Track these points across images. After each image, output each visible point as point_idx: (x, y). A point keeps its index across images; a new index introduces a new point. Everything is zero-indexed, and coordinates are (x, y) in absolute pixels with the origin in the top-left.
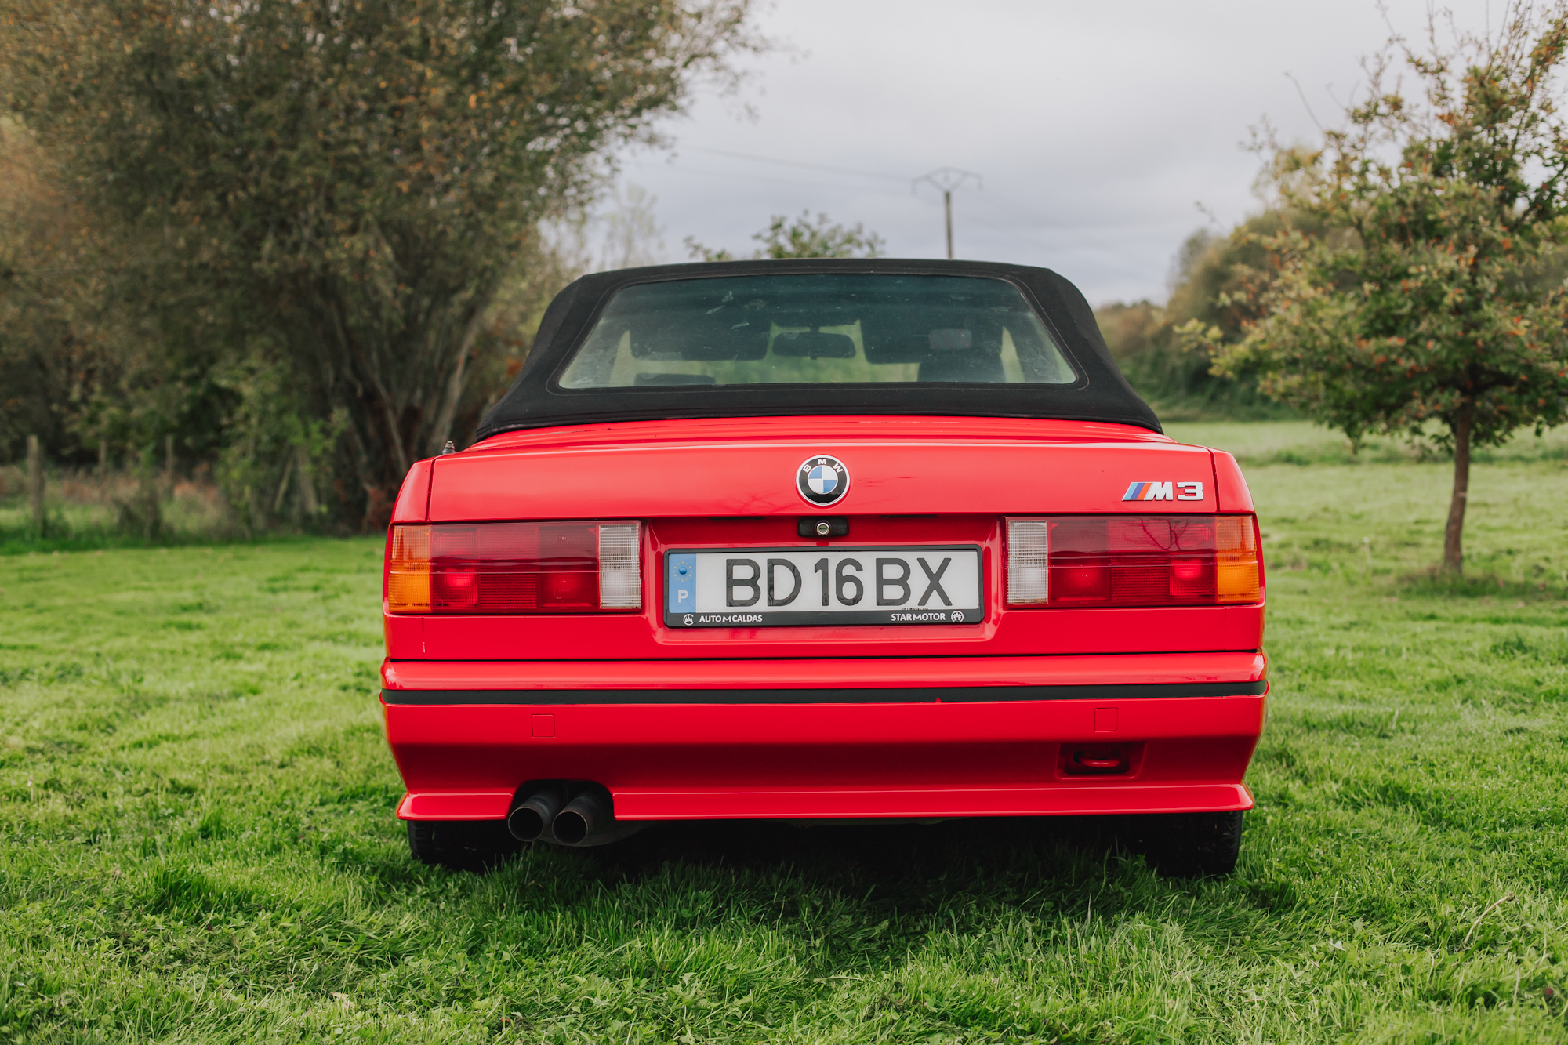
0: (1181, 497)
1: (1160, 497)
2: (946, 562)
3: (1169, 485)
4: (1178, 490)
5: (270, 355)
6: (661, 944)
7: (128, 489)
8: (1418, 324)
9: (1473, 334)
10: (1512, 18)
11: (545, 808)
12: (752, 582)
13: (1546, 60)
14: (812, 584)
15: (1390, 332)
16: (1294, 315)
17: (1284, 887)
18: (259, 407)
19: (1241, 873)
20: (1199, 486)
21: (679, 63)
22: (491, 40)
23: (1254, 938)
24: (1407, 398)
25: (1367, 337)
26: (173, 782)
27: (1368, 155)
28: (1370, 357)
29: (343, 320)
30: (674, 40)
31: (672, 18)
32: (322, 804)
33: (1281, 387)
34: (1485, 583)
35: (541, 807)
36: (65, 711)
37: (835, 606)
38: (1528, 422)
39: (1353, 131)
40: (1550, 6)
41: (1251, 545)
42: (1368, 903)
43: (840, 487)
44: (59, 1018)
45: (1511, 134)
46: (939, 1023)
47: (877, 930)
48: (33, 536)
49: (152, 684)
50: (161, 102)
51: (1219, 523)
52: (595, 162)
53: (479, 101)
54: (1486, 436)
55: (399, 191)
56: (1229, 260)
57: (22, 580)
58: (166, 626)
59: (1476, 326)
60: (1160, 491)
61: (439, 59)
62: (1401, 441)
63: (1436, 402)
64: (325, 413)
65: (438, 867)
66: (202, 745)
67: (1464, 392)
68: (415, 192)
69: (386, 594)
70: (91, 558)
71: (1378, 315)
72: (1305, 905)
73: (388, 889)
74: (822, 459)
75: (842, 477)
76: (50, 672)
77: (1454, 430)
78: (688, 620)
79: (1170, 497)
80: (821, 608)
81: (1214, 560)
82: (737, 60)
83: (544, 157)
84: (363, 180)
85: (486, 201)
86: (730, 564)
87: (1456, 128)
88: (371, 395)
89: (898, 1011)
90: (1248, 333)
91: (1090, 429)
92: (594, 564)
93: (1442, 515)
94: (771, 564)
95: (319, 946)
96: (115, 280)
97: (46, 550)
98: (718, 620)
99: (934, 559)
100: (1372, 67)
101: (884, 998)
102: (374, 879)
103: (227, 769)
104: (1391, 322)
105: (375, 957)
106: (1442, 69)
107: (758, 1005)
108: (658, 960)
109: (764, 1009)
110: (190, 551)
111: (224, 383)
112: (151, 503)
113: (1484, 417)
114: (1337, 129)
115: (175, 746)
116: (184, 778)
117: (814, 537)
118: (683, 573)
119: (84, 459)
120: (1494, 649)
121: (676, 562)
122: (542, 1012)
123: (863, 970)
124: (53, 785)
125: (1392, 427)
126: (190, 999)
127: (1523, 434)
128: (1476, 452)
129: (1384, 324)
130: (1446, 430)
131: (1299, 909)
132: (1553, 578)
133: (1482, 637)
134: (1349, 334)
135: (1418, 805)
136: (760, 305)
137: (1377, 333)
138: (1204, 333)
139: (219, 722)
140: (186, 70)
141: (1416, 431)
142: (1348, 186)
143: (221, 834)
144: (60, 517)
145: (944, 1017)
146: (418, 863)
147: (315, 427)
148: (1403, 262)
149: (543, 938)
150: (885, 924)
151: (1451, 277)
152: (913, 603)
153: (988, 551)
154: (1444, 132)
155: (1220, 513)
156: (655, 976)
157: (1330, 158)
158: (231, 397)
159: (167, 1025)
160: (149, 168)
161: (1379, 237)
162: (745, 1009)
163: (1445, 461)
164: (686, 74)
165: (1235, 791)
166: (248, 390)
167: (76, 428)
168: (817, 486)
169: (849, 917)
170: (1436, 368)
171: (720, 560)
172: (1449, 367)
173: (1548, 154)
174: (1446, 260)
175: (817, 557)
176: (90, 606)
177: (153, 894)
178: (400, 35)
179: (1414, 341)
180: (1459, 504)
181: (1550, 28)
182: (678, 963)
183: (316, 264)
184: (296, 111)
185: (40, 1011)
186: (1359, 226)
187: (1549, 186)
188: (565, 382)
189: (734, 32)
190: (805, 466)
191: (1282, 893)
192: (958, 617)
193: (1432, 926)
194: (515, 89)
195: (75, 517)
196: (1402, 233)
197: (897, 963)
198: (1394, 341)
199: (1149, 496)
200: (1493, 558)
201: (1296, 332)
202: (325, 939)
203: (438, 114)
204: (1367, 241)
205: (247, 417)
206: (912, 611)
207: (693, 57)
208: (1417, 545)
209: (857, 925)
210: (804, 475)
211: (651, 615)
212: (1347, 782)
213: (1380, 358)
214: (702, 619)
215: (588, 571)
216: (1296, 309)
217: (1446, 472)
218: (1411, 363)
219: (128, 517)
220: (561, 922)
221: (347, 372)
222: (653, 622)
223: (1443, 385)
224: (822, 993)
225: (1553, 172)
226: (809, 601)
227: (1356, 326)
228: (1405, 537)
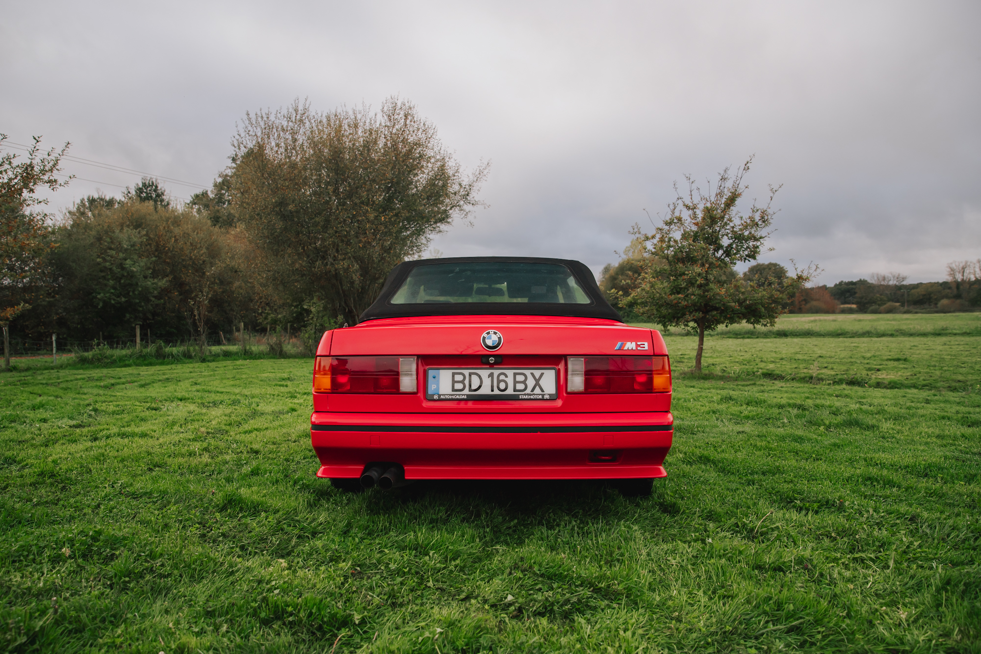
0: (639, 348)
1: (630, 348)
2: (542, 374)
3: (634, 343)
4: (637, 346)
5: (320, 299)
6: (422, 535)
7: (273, 340)
8: (688, 290)
9: (706, 294)
10: (719, 191)
11: (376, 474)
12: (462, 382)
13: (729, 205)
14: (487, 382)
15: (678, 293)
16: (647, 287)
17: (675, 504)
18: (316, 315)
19: (655, 496)
20: (646, 344)
21: (449, 208)
22: (389, 200)
23: (665, 528)
24: (684, 314)
25: (671, 294)
26: (251, 449)
27: (670, 236)
28: (671, 301)
29: (342, 287)
30: (447, 201)
31: (446, 194)
32: (304, 459)
33: (641, 311)
34: (709, 375)
35: (374, 474)
36: (226, 418)
37: (496, 392)
38: (723, 323)
39: (667, 228)
40: (730, 187)
41: (667, 368)
42: (710, 512)
43: (499, 344)
44: (154, 572)
45: (718, 229)
46: (540, 579)
47: (512, 524)
48: (241, 354)
49: (263, 407)
50: (284, 217)
51: (655, 359)
52: (423, 239)
53: (385, 218)
54: (709, 327)
55: (359, 247)
56: (617, 274)
57: (234, 369)
58: (276, 385)
59: (708, 291)
60: (630, 346)
61: (372, 205)
62: (681, 328)
63: (694, 316)
64: (336, 317)
65: (340, 490)
66: (268, 432)
67: (703, 313)
68: (364, 247)
69: (314, 385)
70: (258, 362)
71: (674, 287)
72: (684, 512)
73: (319, 500)
74: (492, 331)
75: (500, 338)
76: (229, 402)
77: (698, 325)
78: (436, 397)
79: (634, 348)
80: (490, 393)
81: (652, 374)
82: (467, 208)
83: (407, 237)
84: (348, 243)
85: (387, 250)
86: (454, 374)
87: (699, 227)
88: (351, 311)
89: (522, 571)
90: (631, 294)
91: (597, 321)
92: (398, 374)
93: (695, 353)
94: (470, 375)
95: (282, 530)
96: (269, 274)
97: (245, 359)
98: (447, 397)
99: (537, 373)
100: (672, 207)
101: (516, 564)
102: (313, 495)
103: (274, 443)
104: (678, 290)
105: (306, 534)
106: (695, 208)
107: (462, 565)
108: (420, 542)
109: (465, 566)
110: (291, 360)
111: (305, 307)
112: (280, 344)
113: (708, 321)
114: (661, 227)
115: (258, 433)
116: (255, 447)
117: (488, 363)
118: (434, 377)
119: (263, 331)
120: (721, 399)
121: (431, 373)
122: (369, 567)
123: (508, 544)
124: (206, 449)
125: (677, 324)
126: (217, 560)
127: (721, 327)
128: (705, 333)
129: (677, 290)
130: (696, 325)
131: (682, 514)
132: (729, 373)
133: (716, 395)
134: (665, 293)
135: (714, 463)
136: (469, 273)
137: (674, 293)
138: (617, 293)
139: (277, 423)
140: (291, 207)
141: (687, 325)
142: (664, 245)
143: (258, 474)
144: (250, 348)
145: (542, 575)
146: (333, 488)
147: (332, 321)
148: (683, 270)
149: (375, 528)
150: (516, 521)
151: (699, 275)
152: (528, 391)
153: (559, 370)
154: (695, 228)
155: (655, 355)
156: (419, 549)
157: (658, 236)
158: (308, 312)
159: (204, 574)
160: (280, 238)
161: (674, 262)
162: (456, 566)
163: (695, 335)
164: (451, 212)
165: (659, 469)
166: (313, 310)
167: (260, 321)
168: (489, 343)
169: (501, 517)
170: (694, 305)
171: (450, 372)
172: (699, 304)
173: (730, 235)
174: (698, 269)
175: (489, 371)
176: (253, 378)
177: (221, 504)
178: (360, 198)
179: (687, 296)
180: (700, 349)
181: (730, 194)
182: (429, 544)
183: (333, 270)
184: (327, 221)
185: (146, 569)
186: (667, 259)
187: (730, 246)
188: (392, 302)
189: (466, 199)
190: (484, 335)
191: (674, 507)
192: (547, 397)
193: (739, 524)
194: (396, 215)
195: (255, 349)
196: (683, 261)
197: (521, 543)
198: (680, 296)
199: (626, 348)
200: (708, 367)
201: (647, 293)
202: (285, 526)
203: (372, 223)
204: (670, 263)
205: (313, 318)
206: (528, 395)
207: (453, 207)
208: (682, 362)
209: (504, 521)
210: (484, 338)
211: (421, 395)
212: (685, 453)
213: (675, 301)
214: (442, 397)
215: (394, 376)
216: (648, 285)
217: (697, 339)
218: (686, 303)
219: (272, 348)
220: (382, 521)
221: (343, 304)
222: (422, 397)
223: (696, 311)
224: (489, 556)
225: (731, 241)
226: (485, 390)
227: (668, 291)
228: (679, 360)
